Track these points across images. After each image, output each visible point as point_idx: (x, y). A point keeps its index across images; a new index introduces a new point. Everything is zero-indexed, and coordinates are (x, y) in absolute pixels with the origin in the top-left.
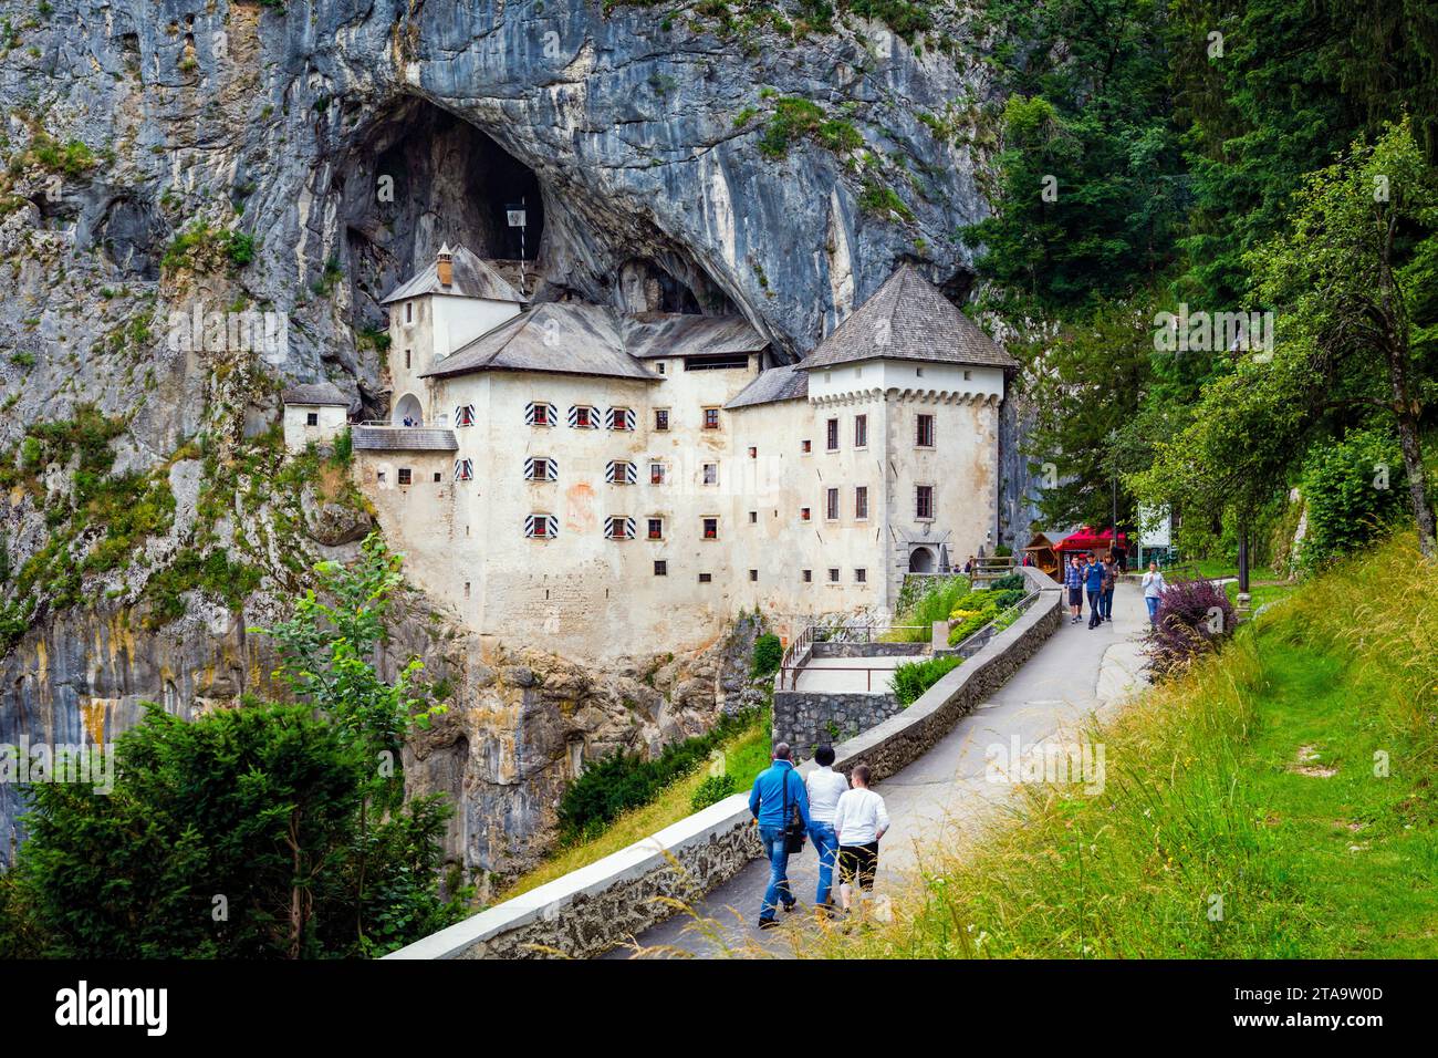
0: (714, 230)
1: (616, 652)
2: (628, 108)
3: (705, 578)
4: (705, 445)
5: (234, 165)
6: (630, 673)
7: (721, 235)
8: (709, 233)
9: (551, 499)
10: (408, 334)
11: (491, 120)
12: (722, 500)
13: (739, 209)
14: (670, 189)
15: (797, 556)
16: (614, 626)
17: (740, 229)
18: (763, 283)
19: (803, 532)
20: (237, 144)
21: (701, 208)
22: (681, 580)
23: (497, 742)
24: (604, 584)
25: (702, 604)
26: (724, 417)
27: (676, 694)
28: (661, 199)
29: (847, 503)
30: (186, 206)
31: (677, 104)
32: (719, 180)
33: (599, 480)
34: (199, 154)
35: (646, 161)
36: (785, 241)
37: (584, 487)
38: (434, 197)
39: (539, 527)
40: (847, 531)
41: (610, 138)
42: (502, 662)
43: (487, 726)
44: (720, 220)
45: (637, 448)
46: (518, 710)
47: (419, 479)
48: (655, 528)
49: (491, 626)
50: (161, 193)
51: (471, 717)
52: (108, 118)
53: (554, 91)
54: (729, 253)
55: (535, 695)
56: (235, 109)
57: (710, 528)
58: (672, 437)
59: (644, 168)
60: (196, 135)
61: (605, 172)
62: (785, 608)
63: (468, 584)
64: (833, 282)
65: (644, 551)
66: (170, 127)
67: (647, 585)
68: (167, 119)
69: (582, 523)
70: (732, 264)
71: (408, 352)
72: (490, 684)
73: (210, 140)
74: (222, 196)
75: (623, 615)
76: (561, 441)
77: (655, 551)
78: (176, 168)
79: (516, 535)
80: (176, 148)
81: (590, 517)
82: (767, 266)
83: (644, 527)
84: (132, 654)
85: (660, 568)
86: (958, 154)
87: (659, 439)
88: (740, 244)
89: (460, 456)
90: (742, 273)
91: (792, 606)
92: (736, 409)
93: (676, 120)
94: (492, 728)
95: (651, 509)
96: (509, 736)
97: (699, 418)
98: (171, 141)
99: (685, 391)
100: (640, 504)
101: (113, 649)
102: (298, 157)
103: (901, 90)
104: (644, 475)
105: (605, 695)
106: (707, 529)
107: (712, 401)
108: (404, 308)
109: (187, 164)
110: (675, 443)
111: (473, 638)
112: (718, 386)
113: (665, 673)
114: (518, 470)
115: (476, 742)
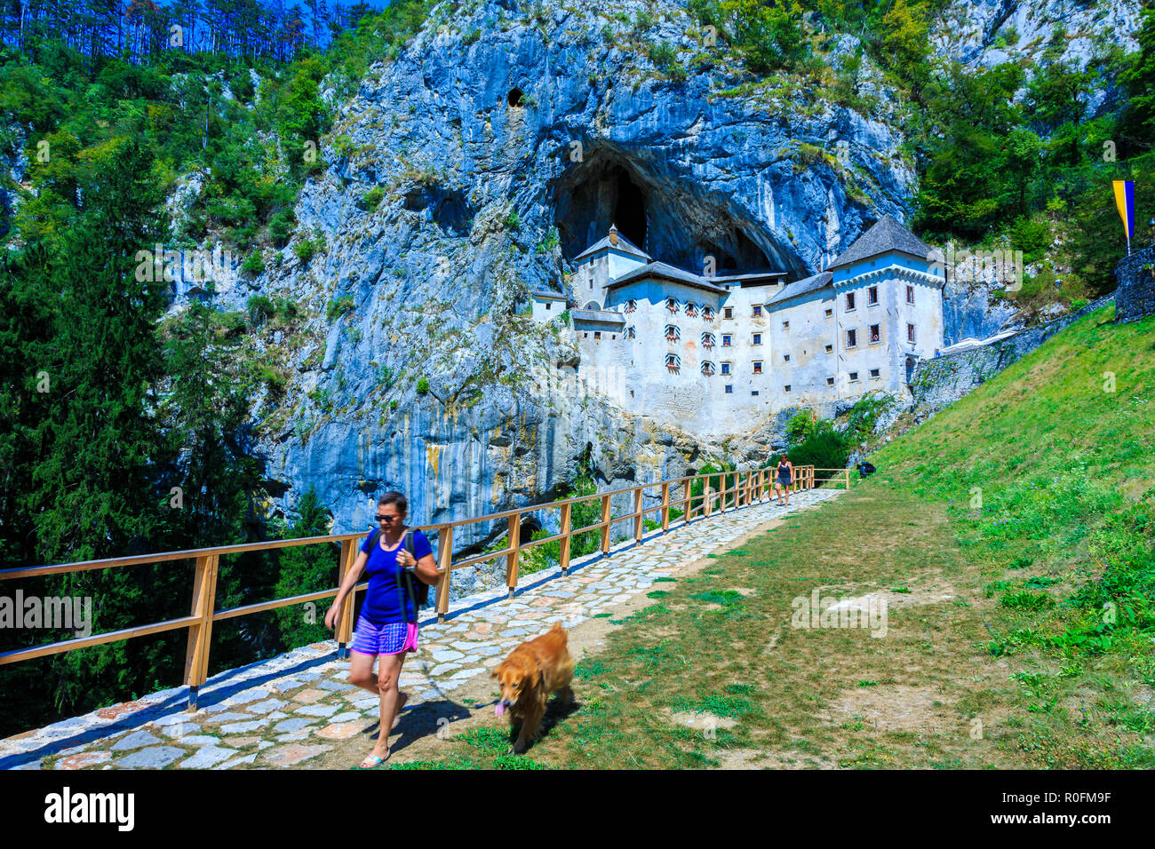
0: (763, 211)
1: (706, 432)
2: (720, 148)
3: (755, 393)
4: (754, 325)
5: (510, 180)
6: (714, 443)
7: (767, 214)
8: (760, 213)
9: (677, 348)
10: (592, 271)
11: (644, 158)
12: (765, 352)
13: (777, 200)
14: (741, 190)
15: (822, 372)
16: (706, 418)
17: (777, 211)
18: (791, 239)
19: (827, 358)
20: (513, 169)
21: (757, 200)
22: (741, 396)
23: (651, 472)
24: (701, 395)
25: (753, 407)
26: (763, 310)
27: (745, 452)
28: (736, 195)
29: (863, 335)
30: (484, 201)
31: (746, 146)
32: (767, 185)
33: (698, 341)
34: (491, 175)
35: (728, 176)
36: (802, 215)
37: (691, 343)
38: (598, 213)
39: (672, 361)
40: (863, 351)
41: (709, 166)
42: (653, 431)
43: (646, 464)
44: (767, 206)
45: (715, 328)
46: (663, 456)
47: (605, 338)
48: (726, 368)
49: (648, 411)
50: (471, 193)
51: (637, 460)
52: (445, 158)
53: (681, 141)
54: (771, 223)
55: (673, 449)
56: (511, 153)
57: (758, 367)
58: (734, 321)
59: (727, 180)
60: (490, 166)
61: (705, 183)
62: (815, 400)
63: (632, 392)
64: (828, 237)
65: (720, 381)
66: (477, 162)
67: (721, 399)
68: (476, 158)
69: (691, 362)
70: (773, 229)
71: (591, 281)
72: (648, 442)
73: (498, 168)
74: (503, 195)
75: (709, 414)
76: (681, 318)
77: (725, 380)
78: (479, 182)
79: (661, 365)
80: (479, 173)
81: (694, 360)
82: (792, 229)
83: (719, 367)
84: (456, 420)
85: (729, 389)
86: (896, 171)
87: (727, 322)
88: (777, 219)
89: (626, 326)
90: (779, 233)
91: (819, 398)
92: (772, 304)
93: (746, 153)
94: (648, 465)
95: (724, 358)
96: (658, 471)
97: (751, 311)
98: (478, 169)
99: (742, 298)
100: (717, 356)
101: (446, 417)
102: (540, 180)
103: (862, 142)
104: (719, 341)
105: (704, 452)
106: (756, 368)
107: (757, 302)
108: (589, 258)
109: (484, 181)
110: (737, 324)
111: (637, 418)
112: (762, 295)
113: (734, 442)
114: (662, 330)
115: (639, 474)
